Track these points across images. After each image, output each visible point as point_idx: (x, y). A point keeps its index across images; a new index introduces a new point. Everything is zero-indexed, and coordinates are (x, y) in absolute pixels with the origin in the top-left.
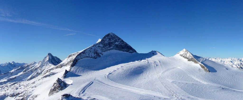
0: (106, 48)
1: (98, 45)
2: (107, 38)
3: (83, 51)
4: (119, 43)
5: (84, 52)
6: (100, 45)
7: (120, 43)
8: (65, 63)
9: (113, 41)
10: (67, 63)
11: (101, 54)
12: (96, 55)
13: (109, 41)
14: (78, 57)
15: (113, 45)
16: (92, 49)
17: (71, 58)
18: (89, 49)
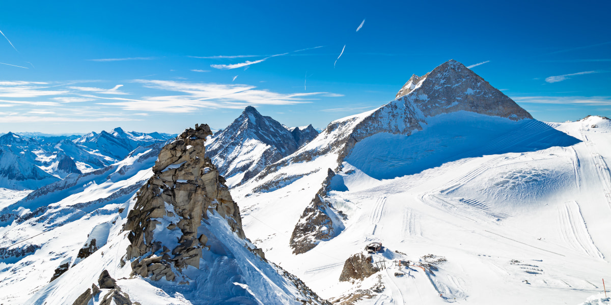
0: (437, 105)
1: (414, 97)
2: (439, 75)
3: (372, 114)
4: (478, 91)
5: (374, 116)
6: (420, 96)
7: (479, 93)
8: (322, 147)
9: (457, 85)
10: (325, 146)
11: (423, 121)
12: (408, 125)
13: (445, 86)
14: (359, 132)
15: (459, 96)
16: (398, 109)
17: (336, 132)
18: (390, 108)
